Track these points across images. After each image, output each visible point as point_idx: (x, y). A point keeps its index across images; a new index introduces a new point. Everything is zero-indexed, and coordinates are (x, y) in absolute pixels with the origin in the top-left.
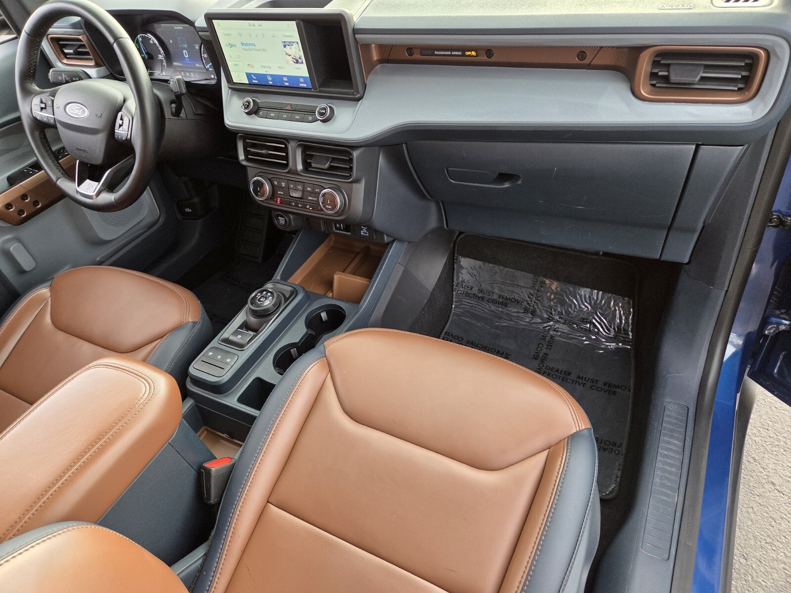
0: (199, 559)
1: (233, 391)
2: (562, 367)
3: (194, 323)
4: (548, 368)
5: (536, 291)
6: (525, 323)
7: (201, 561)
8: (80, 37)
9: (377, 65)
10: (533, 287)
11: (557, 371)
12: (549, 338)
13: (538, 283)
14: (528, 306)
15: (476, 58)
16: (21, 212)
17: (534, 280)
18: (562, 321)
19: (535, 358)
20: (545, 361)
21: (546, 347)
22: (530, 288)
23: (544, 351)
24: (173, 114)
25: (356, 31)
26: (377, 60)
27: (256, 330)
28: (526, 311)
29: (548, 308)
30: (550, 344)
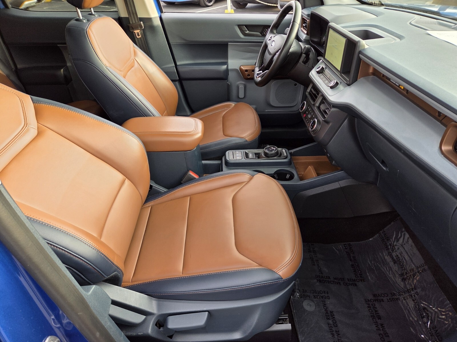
0: (164, 191)
1: (231, 168)
2: (381, 313)
3: (246, 141)
4: (374, 305)
5: (417, 271)
6: (394, 280)
7: (163, 191)
8: (308, 21)
9: (371, 76)
10: (417, 268)
11: (376, 311)
12: (396, 297)
13: (423, 268)
14: (405, 274)
15: (402, 91)
16: (249, 75)
17: (422, 265)
18: (414, 298)
19: (374, 295)
20: (377, 302)
21: (388, 298)
22: (415, 266)
23: (385, 299)
24: (303, 62)
25: (360, 52)
26: (371, 73)
27: (259, 158)
28: (402, 275)
29: (414, 285)
30: (392, 300)
